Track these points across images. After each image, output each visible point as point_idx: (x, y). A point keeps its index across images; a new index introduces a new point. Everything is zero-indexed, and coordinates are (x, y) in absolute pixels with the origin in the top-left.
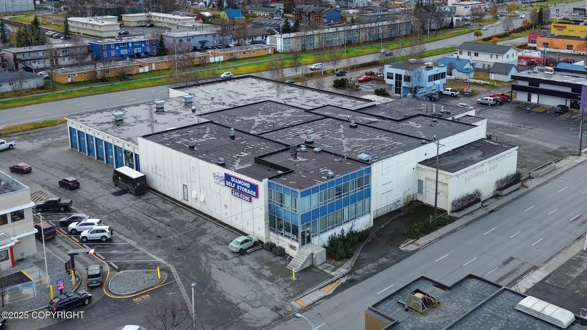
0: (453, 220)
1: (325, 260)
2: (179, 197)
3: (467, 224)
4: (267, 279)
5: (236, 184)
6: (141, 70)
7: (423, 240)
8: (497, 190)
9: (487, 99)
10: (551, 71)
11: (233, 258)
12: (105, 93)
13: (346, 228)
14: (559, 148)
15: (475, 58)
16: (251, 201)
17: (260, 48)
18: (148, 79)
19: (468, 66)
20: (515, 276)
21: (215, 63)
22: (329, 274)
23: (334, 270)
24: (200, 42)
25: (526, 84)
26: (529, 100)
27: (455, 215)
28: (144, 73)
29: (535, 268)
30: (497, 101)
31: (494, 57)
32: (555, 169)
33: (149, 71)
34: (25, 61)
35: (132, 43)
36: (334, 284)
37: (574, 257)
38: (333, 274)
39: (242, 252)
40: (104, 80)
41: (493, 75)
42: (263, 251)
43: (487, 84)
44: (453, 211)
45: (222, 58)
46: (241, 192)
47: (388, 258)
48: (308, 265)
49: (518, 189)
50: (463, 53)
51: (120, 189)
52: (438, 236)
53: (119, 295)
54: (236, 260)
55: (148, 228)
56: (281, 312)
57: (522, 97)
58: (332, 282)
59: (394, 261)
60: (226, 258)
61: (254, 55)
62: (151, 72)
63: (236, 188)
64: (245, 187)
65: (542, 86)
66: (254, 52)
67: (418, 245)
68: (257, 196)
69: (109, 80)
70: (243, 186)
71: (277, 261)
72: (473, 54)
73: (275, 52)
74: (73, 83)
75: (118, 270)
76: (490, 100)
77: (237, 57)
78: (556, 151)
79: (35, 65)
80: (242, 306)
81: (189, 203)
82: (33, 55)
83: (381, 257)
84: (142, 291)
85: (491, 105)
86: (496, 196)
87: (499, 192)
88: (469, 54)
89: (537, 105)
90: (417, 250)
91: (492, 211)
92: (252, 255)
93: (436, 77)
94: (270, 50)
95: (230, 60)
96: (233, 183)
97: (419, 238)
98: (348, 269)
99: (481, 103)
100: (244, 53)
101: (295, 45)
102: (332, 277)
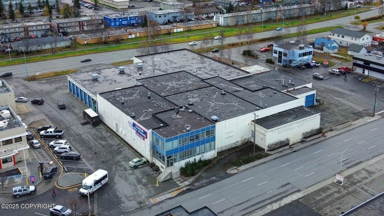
0: (267, 155)
1: (179, 176)
2: (115, 130)
3: (274, 159)
4: (143, 185)
6: (130, 37)
7: (242, 168)
8: (304, 138)
9: (334, 71)
10: (381, 55)
11: (130, 170)
12: (104, 52)
14: (363, 110)
15: (342, 39)
16: (144, 140)
17: (208, 23)
18: (132, 43)
20: (284, 195)
21: (177, 32)
22: (178, 184)
23: (182, 182)
24: (173, 17)
25: (362, 63)
26: (364, 73)
27: (269, 152)
28: (132, 38)
29: (299, 191)
30: (341, 72)
31: (354, 39)
32: (351, 125)
33: (135, 37)
34: (64, 28)
35: (130, 17)
36: (179, 190)
37: (326, 186)
38: (180, 185)
39: (136, 167)
40: (106, 43)
41: (350, 51)
42: (148, 167)
43: (343, 58)
44: (268, 151)
45: (182, 30)
47: (216, 177)
48: (168, 178)
49: (319, 138)
50: (335, 35)
51: (86, 121)
52: (253, 165)
53: (62, 187)
54: (130, 172)
55: (92, 148)
56: (142, 205)
57: (359, 70)
58: (178, 190)
59: (219, 179)
60: (126, 169)
61: (203, 27)
62: (136, 38)
66: (203, 26)
67: (238, 170)
69: (109, 43)
71: (153, 174)
72: (341, 36)
73: (218, 25)
74: (87, 44)
75: (67, 172)
76: (336, 71)
77: (191, 29)
78: (360, 112)
79: (69, 30)
80: (124, 199)
81: (119, 134)
82: (68, 25)
83: (213, 176)
84: (75, 185)
85: (337, 75)
86: (302, 142)
87: (304, 140)
88: (338, 36)
89: (367, 77)
90: (237, 173)
91: (295, 151)
92: (141, 169)
93: (305, 54)
94: (214, 25)
95: (187, 31)
97: (240, 166)
98: (190, 182)
99: (331, 73)
100: (197, 26)
101: (231, 22)
102: (179, 186)
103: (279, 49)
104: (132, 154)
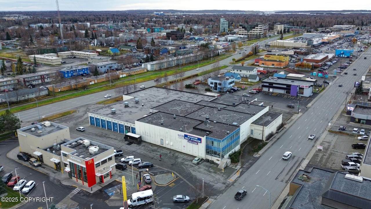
0: (266, 143)
1: (230, 163)
2: (159, 143)
3: (272, 145)
4: (213, 173)
5: (190, 138)
7: (260, 152)
8: (277, 130)
9: (253, 91)
10: (277, 79)
11: (196, 166)
12: (81, 96)
13: (233, 151)
14: (290, 111)
15: (240, 72)
16: (197, 144)
17: (141, 70)
18: (97, 87)
19: (239, 76)
20: (299, 163)
21: (123, 77)
22: (234, 169)
23: (236, 167)
24: (109, 67)
25: (268, 84)
26: (269, 91)
27: (267, 141)
28: (92, 84)
29: (304, 159)
30: (257, 92)
31: (248, 72)
32: (292, 120)
34: (29, 81)
35: (79, 70)
36: (238, 172)
37: (315, 153)
38: (236, 168)
39: (198, 164)
40: (76, 89)
41: (250, 80)
42: (205, 162)
43: (248, 84)
44: (266, 140)
45: (125, 75)
46: (192, 141)
47: (252, 160)
48: (225, 166)
49: (283, 129)
50: (235, 70)
51: (129, 142)
52: (265, 150)
53: (163, 185)
54: (197, 167)
55: (153, 157)
56: (226, 184)
57: (265, 89)
58: (237, 172)
59: (254, 161)
60: (192, 166)
61: (139, 73)
62: (95, 84)
63: (190, 139)
64: (195, 139)
65: (274, 85)
66: (139, 71)
67: (259, 154)
68: (201, 142)
69: (79, 89)
70: (194, 139)
71: (213, 166)
72: (239, 71)
73: (148, 71)
74: (61, 91)
75: (155, 175)
76: (255, 91)
77: (132, 74)
78: (289, 112)
79: (34, 83)
80: (211, 183)
81: (164, 146)
82: (33, 79)
83: (249, 160)
84: (170, 182)
85: (255, 93)
86: (277, 133)
87: (278, 131)
88: (237, 71)
89: (272, 93)
90: (260, 157)
91: (278, 139)
92: (202, 164)
93: (231, 83)
94: (145, 70)
95: (129, 76)
96: (188, 138)
97: (258, 152)
98: (240, 166)
99: (251, 93)
100: (135, 72)
101: (156, 67)
102: (237, 170)
103: (214, 81)
104: (187, 156)
